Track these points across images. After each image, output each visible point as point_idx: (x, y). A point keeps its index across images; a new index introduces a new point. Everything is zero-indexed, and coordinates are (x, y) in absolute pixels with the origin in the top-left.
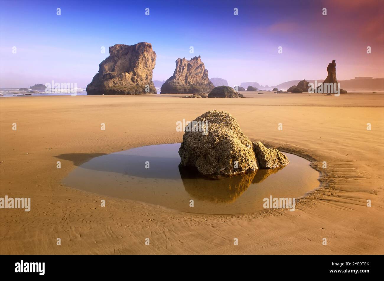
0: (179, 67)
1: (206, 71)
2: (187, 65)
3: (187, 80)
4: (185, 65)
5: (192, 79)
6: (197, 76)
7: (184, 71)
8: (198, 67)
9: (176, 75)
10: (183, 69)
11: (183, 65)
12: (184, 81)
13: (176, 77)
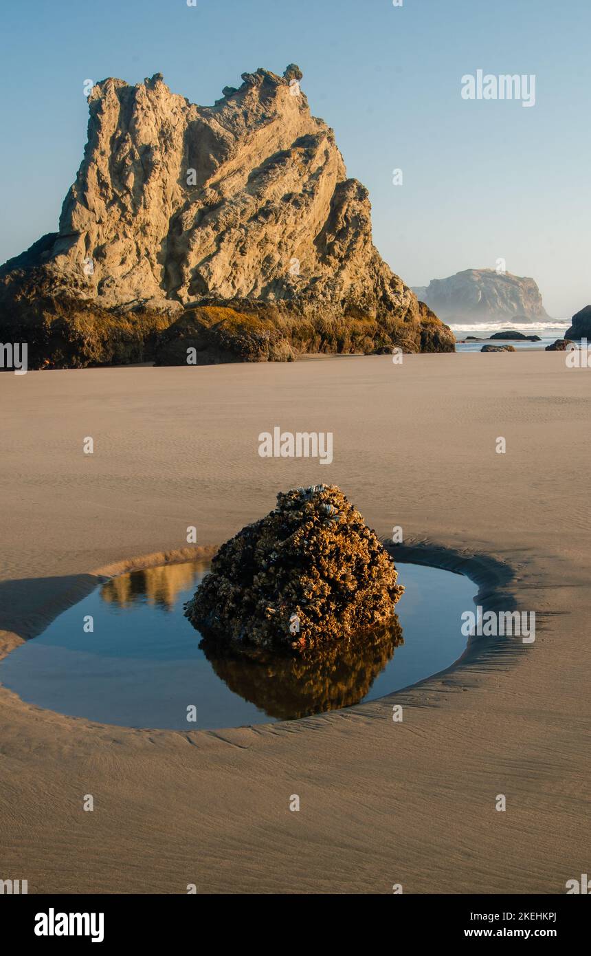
0: (112, 159)
1: (351, 194)
2: (179, 141)
3: (182, 259)
4: (165, 135)
5: (224, 257)
6: (273, 231)
7: (154, 184)
8: (280, 158)
9: (80, 218)
10: (146, 168)
11: (148, 132)
12: (159, 267)
13: (77, 234)
